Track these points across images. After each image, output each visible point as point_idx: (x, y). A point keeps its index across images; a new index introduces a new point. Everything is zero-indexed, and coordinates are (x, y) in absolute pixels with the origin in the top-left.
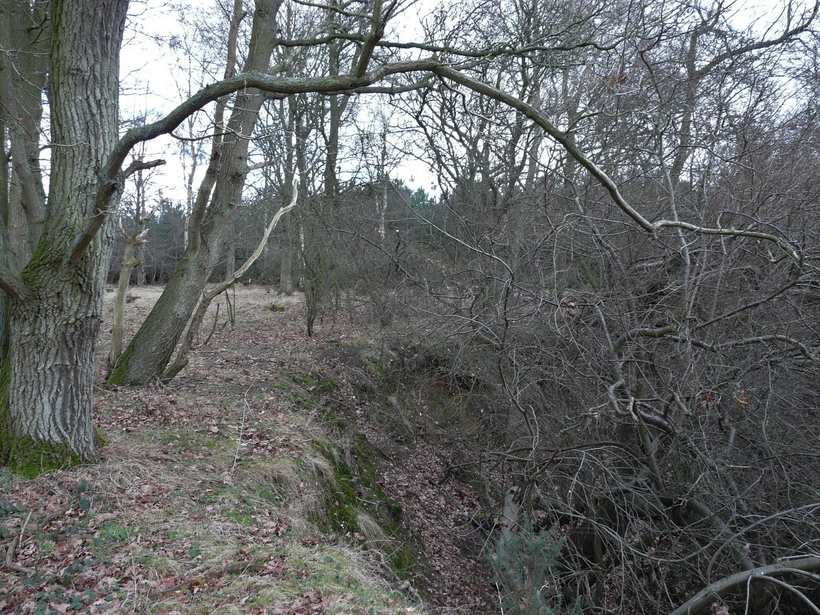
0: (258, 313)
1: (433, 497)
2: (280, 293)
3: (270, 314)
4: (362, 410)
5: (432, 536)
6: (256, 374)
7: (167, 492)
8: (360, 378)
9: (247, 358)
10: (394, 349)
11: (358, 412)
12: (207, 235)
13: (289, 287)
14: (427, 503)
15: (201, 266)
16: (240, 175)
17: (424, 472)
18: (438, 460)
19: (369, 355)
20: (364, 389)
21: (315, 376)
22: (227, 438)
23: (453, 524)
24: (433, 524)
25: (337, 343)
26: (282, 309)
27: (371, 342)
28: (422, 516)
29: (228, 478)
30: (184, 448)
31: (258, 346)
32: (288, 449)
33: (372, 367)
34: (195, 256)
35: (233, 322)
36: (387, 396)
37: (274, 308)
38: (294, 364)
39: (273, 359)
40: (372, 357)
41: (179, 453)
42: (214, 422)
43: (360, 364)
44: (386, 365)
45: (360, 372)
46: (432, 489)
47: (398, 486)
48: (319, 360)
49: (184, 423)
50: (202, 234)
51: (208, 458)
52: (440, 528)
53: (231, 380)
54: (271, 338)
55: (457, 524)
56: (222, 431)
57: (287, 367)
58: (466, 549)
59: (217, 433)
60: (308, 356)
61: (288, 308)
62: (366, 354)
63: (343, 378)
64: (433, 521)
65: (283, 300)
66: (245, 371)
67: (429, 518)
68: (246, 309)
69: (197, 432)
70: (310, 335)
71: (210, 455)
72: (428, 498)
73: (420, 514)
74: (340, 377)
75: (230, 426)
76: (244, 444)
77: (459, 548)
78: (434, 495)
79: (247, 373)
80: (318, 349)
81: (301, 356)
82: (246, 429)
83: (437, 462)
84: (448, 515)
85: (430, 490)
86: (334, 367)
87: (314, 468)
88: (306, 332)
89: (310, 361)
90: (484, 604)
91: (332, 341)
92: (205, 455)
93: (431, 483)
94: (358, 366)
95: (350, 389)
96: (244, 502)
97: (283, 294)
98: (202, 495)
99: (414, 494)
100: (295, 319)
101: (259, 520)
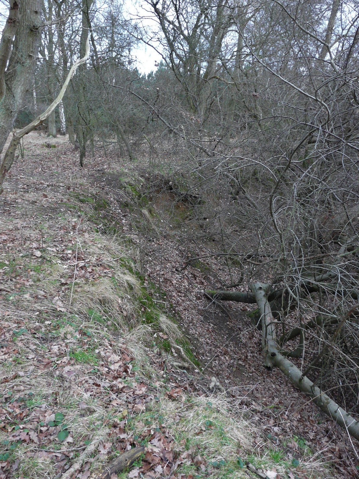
0: (38, 149)
1: (180, 281)
2: (49, 136)
3: (46, 150)
4: (126, 220)
5: (185, 310)
6: (52, 197)
7: (8, 331)
8: (122, 197)
9: (42, 183)
10: (142, 176)
11: (124, 221)
12: (10, 82)
13: (54, 132)
14: (177, 285)
15: (8, 109)
16: (37, 29)
17: (171, 263)
18: (177, 253)
19: (127, 180)
20: (126, 205)
21: (94, 197)
22: (50, 261)
23: (195, 299)
24: (183, 301)
25: (102, 172)
26: (54, 147)
27: (126, 171)
28: (176, 295)
29: (60, 303)
30: (14, 275)
31: (46, 174)
32: (102, 268)
33: (129, 189)
34: (2, 100)
35: (22, 156)
36: (141, 209)
37: (49, 146)
38: (77, 187)
39: (61, 184)
40: (129, 182)
41: (11, 280)
42: (35, 245)
43: (121, 187)
44: (138, 187)
45: (122, 192)
46: (178, 274)
47: (157, 275)
48: (92, 184)
49: (8, 247)
50: (6, 81)
51: (38, 283)
52: (188, 303)
53: (36, 202)
54: (54, 168)
55: (198, 298)
56: (45, 255)
57: (72, 190)
58: (206, 316)
59: (41, 257)
60: (84, 181)
61: (58, 146)
62: (124, 180)
63: (111, 197)
64: (183, 298)
65: (53, 141)
66: (44, 195)
67: (181, 296)
68: (29, 146)
69: (22, 257)
70: (82, 166)
71: (39, 280)
72: (177, 281)
73: (174, 294)
74: (109, 197)
75: (49, 248)
76: (65, 267)
77: (202, 316)
78: (180, 279)
79: (45, 196)
80: (90, 176)
81: (79, 181)
82: (63, 251)
83: (177, 254)
84: (191, 292)
85: (177, 276)
86: (103, 189)
87: (126, 284)
88: (78, 163)
89: (87, 185)
90: (232, 361)
91: (99, 170)
92: (34, 282)
93: (176, 270)
94: (120, 188)
95: (117, 205)
96: (85, 334)
97: (51, 136)
98: (43, 329)
99: (169, 280)
100: (65, 154)
101: (102, 353)
